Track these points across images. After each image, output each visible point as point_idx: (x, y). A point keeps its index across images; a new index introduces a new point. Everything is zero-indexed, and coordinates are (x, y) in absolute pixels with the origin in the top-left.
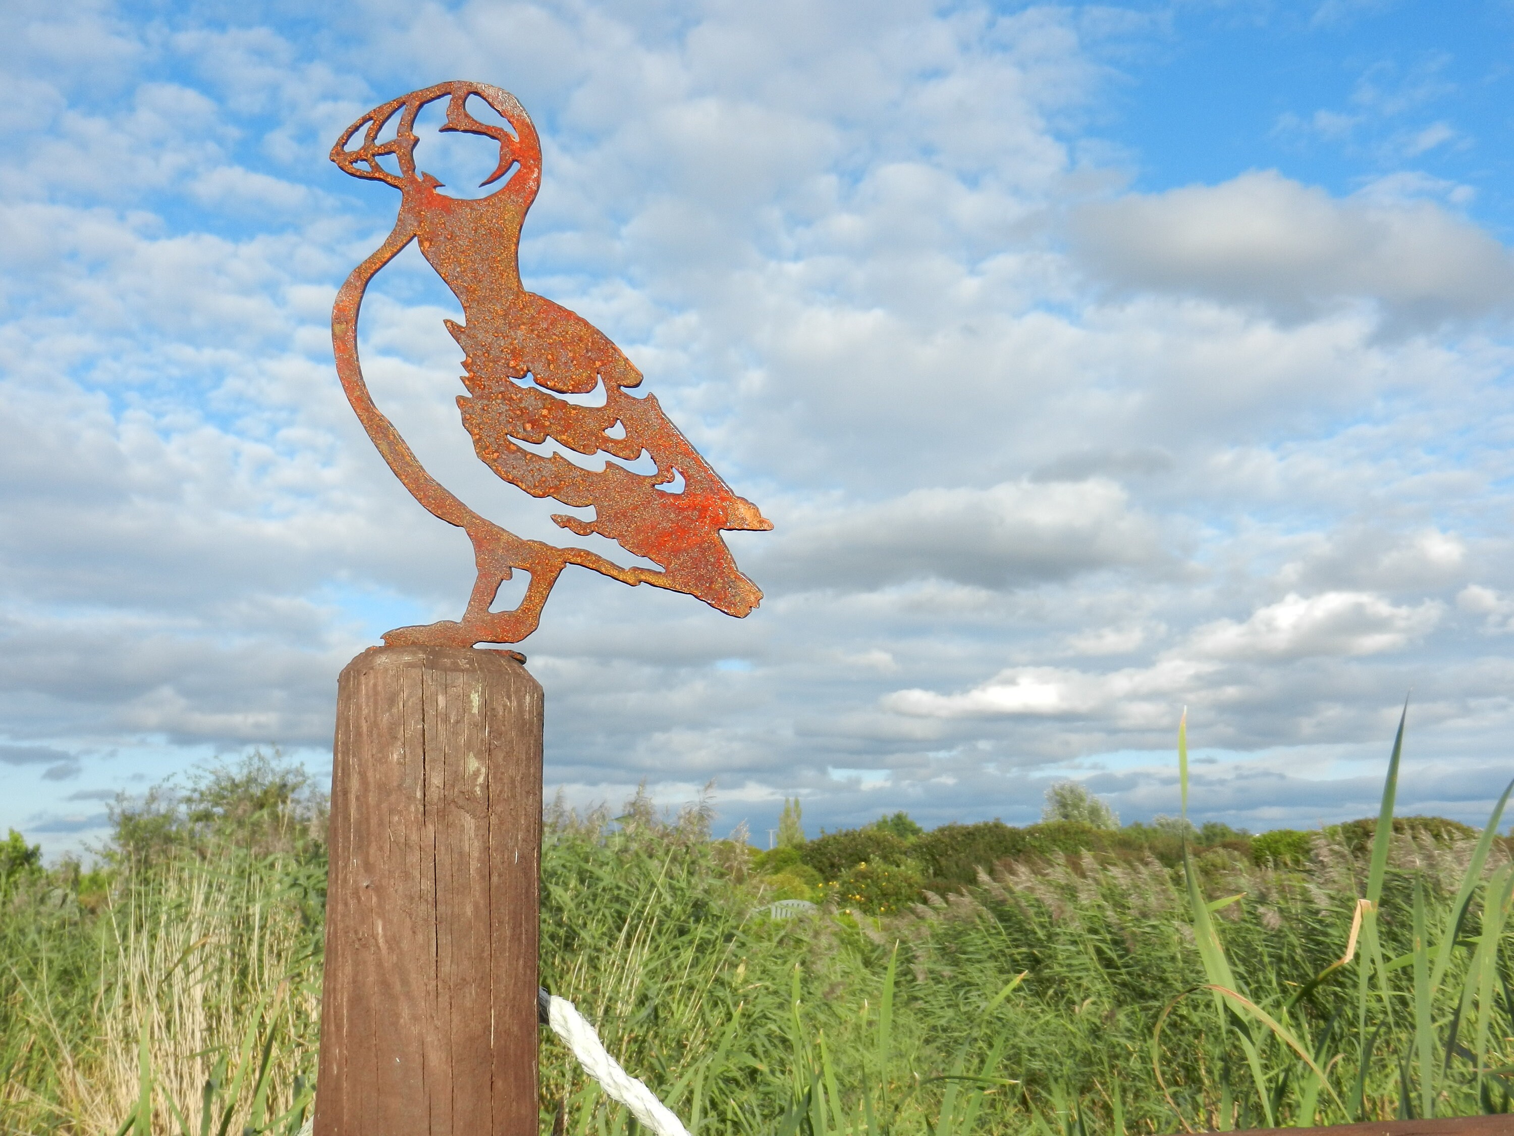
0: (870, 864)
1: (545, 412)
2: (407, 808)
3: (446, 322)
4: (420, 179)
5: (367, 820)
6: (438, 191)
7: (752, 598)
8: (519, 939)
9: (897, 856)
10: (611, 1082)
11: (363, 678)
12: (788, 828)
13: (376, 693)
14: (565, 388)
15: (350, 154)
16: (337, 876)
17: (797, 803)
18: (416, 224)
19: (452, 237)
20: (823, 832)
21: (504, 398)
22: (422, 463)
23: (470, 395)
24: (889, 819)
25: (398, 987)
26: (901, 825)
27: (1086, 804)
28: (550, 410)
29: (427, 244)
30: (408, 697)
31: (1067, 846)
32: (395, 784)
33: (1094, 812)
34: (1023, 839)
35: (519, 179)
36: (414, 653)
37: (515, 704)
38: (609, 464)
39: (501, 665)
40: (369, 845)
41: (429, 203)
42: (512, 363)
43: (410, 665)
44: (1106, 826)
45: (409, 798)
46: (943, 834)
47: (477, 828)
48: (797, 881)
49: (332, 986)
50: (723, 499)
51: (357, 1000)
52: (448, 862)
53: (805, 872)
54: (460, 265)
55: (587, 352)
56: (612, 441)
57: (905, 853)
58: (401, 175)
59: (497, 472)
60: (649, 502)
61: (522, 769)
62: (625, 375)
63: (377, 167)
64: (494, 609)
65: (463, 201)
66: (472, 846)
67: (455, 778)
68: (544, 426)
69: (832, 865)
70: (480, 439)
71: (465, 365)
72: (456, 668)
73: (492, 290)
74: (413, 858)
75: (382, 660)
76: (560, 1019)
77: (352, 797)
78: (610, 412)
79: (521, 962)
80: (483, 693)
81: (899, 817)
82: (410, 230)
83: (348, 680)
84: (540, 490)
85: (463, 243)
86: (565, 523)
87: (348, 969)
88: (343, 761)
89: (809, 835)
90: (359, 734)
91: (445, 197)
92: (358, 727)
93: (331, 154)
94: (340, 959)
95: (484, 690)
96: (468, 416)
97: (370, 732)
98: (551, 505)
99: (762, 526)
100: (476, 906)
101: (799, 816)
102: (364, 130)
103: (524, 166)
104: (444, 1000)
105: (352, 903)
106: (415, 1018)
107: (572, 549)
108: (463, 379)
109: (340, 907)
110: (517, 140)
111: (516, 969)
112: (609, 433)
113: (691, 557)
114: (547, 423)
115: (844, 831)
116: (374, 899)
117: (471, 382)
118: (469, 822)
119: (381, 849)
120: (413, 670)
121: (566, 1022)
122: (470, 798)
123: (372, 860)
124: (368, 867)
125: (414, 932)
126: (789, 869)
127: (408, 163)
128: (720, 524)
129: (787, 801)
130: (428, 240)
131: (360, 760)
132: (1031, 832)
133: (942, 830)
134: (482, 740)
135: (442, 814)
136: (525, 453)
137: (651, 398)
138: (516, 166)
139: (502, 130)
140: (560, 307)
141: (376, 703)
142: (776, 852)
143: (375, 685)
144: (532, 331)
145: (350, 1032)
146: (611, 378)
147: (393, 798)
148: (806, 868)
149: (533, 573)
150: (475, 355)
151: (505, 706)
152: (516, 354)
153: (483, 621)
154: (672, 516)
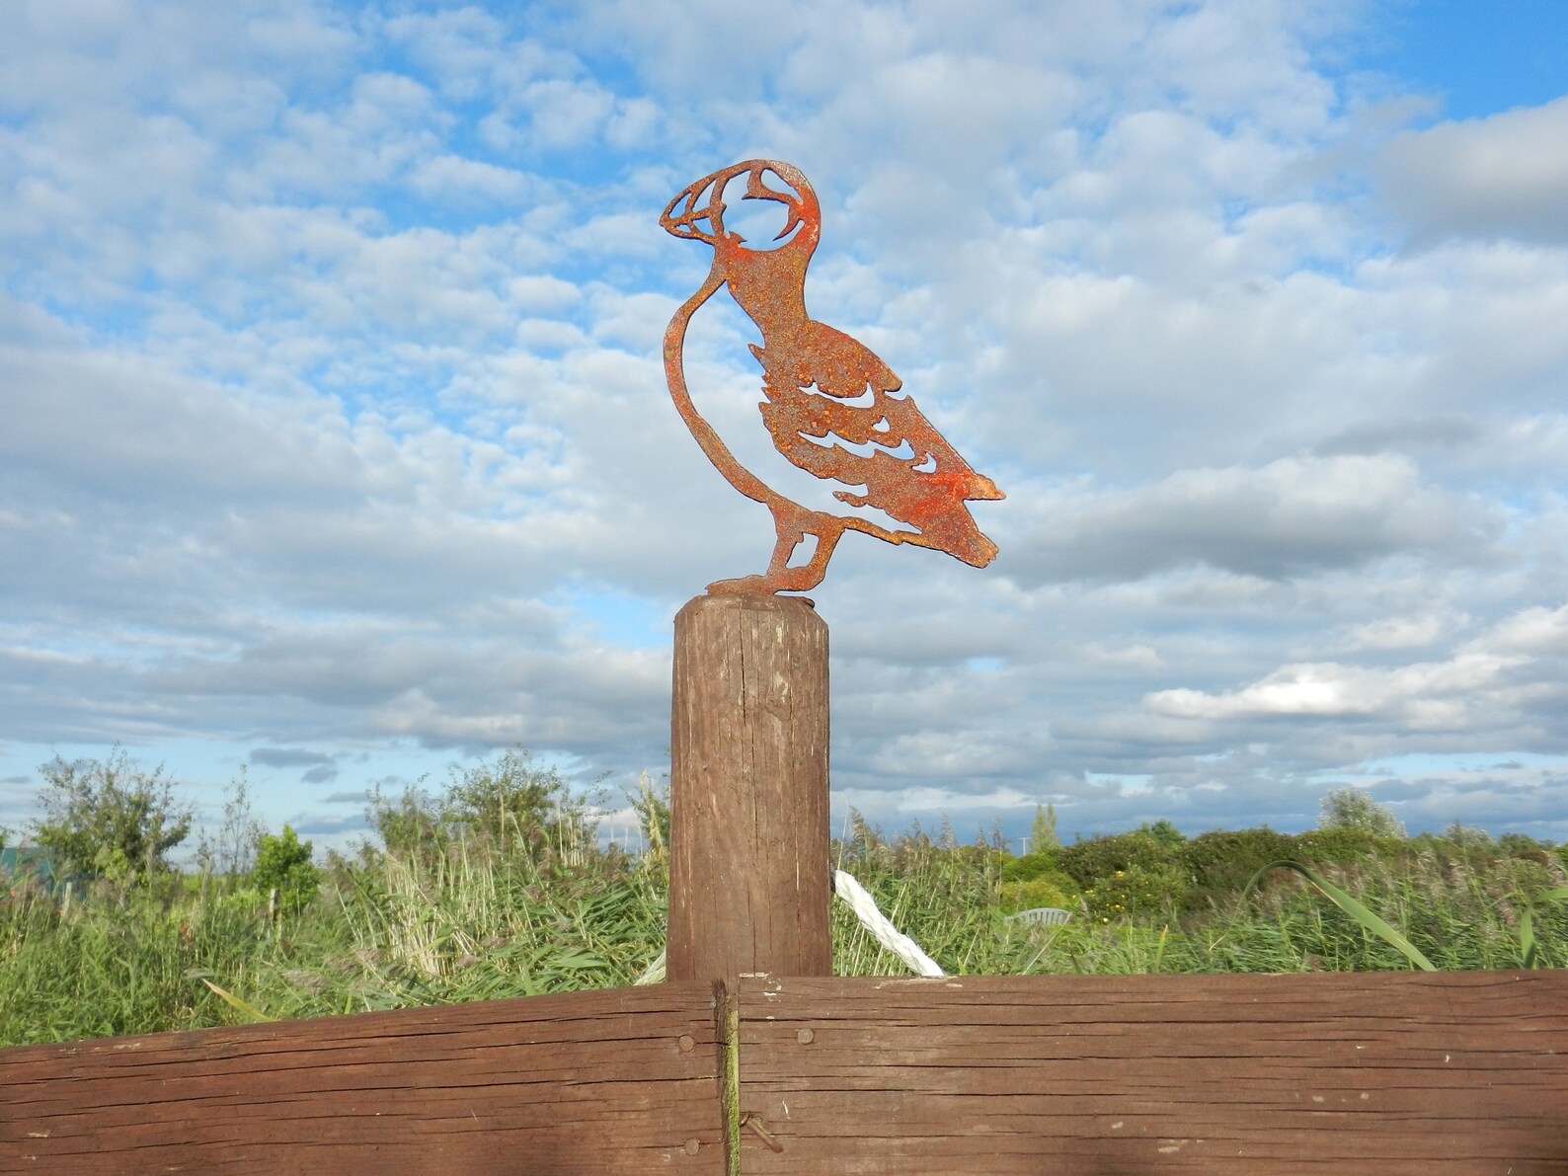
0: (1128, 873)
1: (827, 413)
2: (731, 712)
3: (750, 346)
4: (728, 236)
5: (702, 722)
6: (742, 245)
7: (990, 553)
8: (816, 813)
9: (1158, 864)
10: (884, 935)
11: (695, 617)
12: (1042, 836)
13: (706, 628)
14: (842, 394)
15: (675, 220)
16: (680, 764)
17: (1050, 810)
18: (725, 272)
19: (753, 281)
20: (1078, 838)
21: (795, 403)
22: (733, 454)
23: (769, 402)
24: (1150, 828)
25: (728, 843)
26: (1162, 832)
27: (1369, 813)
28: (830, 411)
29: (734, 287)
30: (729, 630)
31: (1345, 855)
32: (722, 695)
33: (1378, 821)
34: (1296, 846)
35: (804, 233)
36: (733, 598)
37: (808, 636)
38: (877, 452)
39: (797, 607)
40: (704, 740)
41: (735, 255)
42: (801, 376)
43: (730, 607)
44: (1390, 836)
45: (733, 705)
46: (1207, 842)
47: (783, 728)
48: (1052, 889)
49: (678, 845)
50: (966, 476)
51: (698, 852)
52: (762, 752)
53: (1060, 879)
54: (760, 302)
55: (859, 364)
56: (879, 433)
57: (1167, 861)
58: (714, 235)
59: (791, 460)
60: (908, 480)
61: (814, 686)
62: (888, 382)
63: (695, 229)
64: (790, 565)
65: (761, 252)
66: (780, 742)
67: (766, 689)
68: (826, 424)
69: (1088, 873)
70: (777, 435)
71: (765, 378)
72: (765, 609)
73: (784, 320)
74: (738, 749)
75: (709, 603)
76: (844, 887)
77: (690, 707)
78: (876, 411)
79: (817, 829)
80: (785, 627)
81: (1161, 825)
82: (723, 275)
83: (683, 619)
84: (824, 473)
85: (762, 284)
86: (845, 497)
87: (691, 831)
88: (682, 680)
89: (1063, 841)
90: (693, 659)
91: (747, 250)
92: (693, 654)
93: (660, 221)
94: (684, 825)
95: (785, 625)
96: (768, 418)
97: (703, 658)
98: (833, 484)
99: (997, 496)
100: (784, 785)
101: (1053, 824)
102: (685, 201)
103: (807, 223)
104: (762, 853)
105: (692, 783)
106: (742, 866)
107: (850, 518)
108: (764, 390)
109: (683, 787)
110: (801, 203)
111: (814, 834)
112: (878, 427)
113: (942, 522)
114: (829, 421)
115: (1101, 837)
116: (709, 779)
117: (770, 392)
118: (777, 723)
119: (713, 742)
120: (733, 611)
121: (849, 890)
122: (778, 705)
123: (706, 750)
124: (704, 756)
125: (739, 804)
126: (1042, 876)
127: (719, 225)
128: (963, 496)
129: (1039, 807)
130: (734, 283)
131: (695, 678)
132: (1304, 840)
133: (1206, 838)
134: (785, 663)
135: (758, 717)
136: (812, 445)
137: (909, 399)
138: (801, 224)
139: (789, 196)
140: (837, 332)
141: (706, 635)
142: (1029, 859)
143: (705, 622)
144: (816, 351)
145: (694, 877)
146: (878, 385)
147: (721, 705)
148: (1061, 875)
149: (820, 537)
150: (772, 370)
151: (801, 638)
152: (804, 368)
153: (782, 575)
154: (927, 490)
